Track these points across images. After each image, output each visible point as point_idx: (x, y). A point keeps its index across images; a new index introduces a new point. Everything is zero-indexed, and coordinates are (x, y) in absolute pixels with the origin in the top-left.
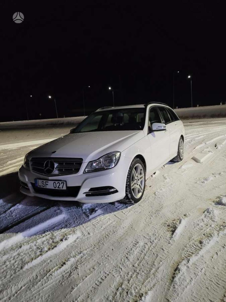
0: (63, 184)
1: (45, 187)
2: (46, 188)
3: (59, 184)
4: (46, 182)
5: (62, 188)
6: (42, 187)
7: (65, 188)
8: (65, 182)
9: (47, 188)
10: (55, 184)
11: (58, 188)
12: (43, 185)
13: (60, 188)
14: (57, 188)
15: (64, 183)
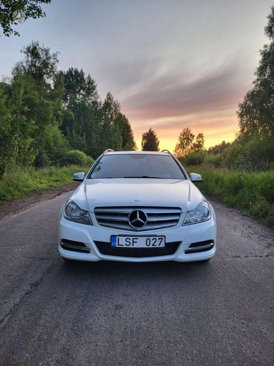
0: (160, 240)
1: (131, 246)
2: (133, 247)
3: (154, 240)
4: (133, 239)
5: (159, 245)
6: (125, 246)
7: (162, 245)
8: (163, 237)
9: (135, 246)
10: (148, 240)
11: (153, 245)
12: (128, 244)
13: (156, 245)
14: (151, 246)
15: (162, 239)
